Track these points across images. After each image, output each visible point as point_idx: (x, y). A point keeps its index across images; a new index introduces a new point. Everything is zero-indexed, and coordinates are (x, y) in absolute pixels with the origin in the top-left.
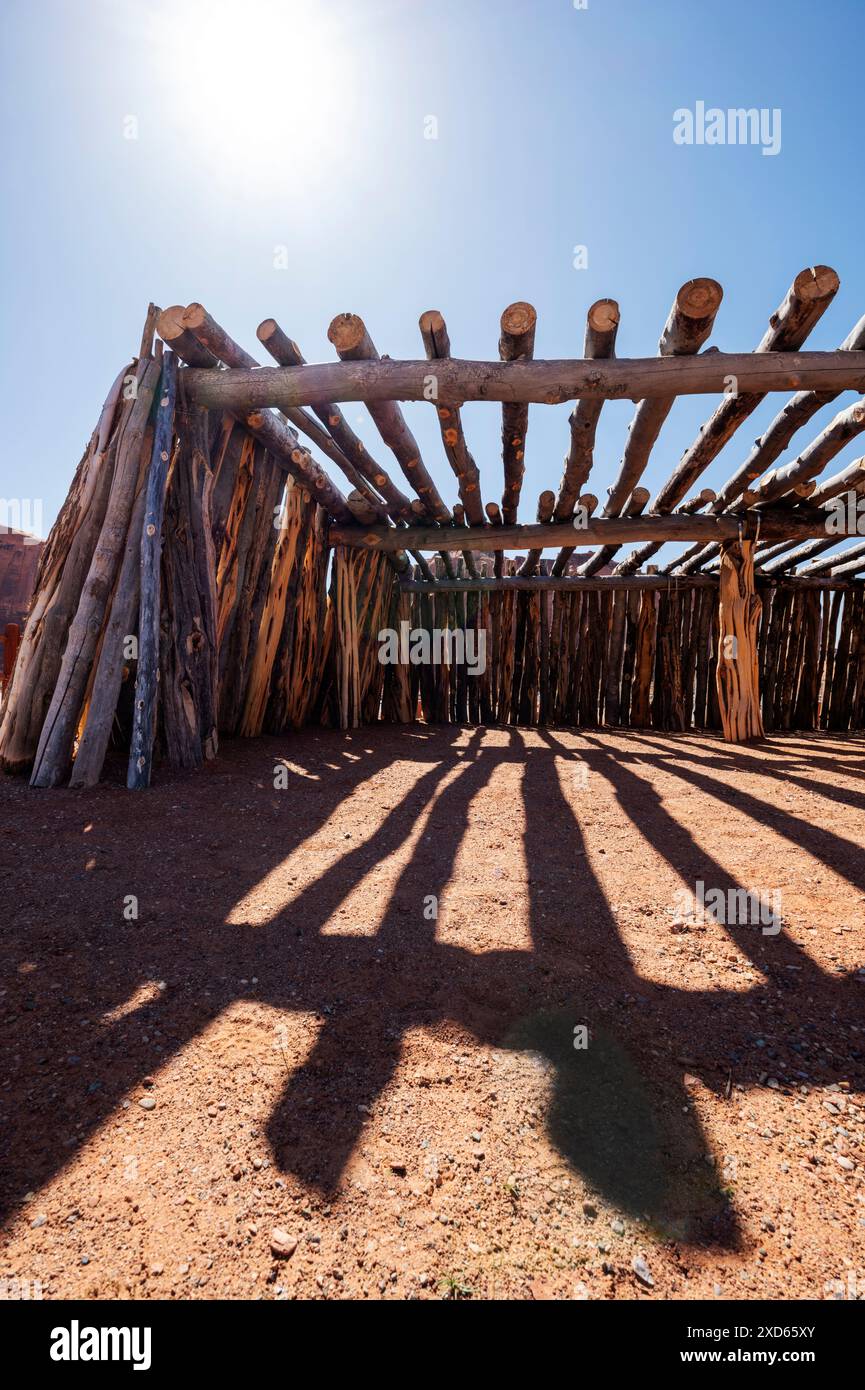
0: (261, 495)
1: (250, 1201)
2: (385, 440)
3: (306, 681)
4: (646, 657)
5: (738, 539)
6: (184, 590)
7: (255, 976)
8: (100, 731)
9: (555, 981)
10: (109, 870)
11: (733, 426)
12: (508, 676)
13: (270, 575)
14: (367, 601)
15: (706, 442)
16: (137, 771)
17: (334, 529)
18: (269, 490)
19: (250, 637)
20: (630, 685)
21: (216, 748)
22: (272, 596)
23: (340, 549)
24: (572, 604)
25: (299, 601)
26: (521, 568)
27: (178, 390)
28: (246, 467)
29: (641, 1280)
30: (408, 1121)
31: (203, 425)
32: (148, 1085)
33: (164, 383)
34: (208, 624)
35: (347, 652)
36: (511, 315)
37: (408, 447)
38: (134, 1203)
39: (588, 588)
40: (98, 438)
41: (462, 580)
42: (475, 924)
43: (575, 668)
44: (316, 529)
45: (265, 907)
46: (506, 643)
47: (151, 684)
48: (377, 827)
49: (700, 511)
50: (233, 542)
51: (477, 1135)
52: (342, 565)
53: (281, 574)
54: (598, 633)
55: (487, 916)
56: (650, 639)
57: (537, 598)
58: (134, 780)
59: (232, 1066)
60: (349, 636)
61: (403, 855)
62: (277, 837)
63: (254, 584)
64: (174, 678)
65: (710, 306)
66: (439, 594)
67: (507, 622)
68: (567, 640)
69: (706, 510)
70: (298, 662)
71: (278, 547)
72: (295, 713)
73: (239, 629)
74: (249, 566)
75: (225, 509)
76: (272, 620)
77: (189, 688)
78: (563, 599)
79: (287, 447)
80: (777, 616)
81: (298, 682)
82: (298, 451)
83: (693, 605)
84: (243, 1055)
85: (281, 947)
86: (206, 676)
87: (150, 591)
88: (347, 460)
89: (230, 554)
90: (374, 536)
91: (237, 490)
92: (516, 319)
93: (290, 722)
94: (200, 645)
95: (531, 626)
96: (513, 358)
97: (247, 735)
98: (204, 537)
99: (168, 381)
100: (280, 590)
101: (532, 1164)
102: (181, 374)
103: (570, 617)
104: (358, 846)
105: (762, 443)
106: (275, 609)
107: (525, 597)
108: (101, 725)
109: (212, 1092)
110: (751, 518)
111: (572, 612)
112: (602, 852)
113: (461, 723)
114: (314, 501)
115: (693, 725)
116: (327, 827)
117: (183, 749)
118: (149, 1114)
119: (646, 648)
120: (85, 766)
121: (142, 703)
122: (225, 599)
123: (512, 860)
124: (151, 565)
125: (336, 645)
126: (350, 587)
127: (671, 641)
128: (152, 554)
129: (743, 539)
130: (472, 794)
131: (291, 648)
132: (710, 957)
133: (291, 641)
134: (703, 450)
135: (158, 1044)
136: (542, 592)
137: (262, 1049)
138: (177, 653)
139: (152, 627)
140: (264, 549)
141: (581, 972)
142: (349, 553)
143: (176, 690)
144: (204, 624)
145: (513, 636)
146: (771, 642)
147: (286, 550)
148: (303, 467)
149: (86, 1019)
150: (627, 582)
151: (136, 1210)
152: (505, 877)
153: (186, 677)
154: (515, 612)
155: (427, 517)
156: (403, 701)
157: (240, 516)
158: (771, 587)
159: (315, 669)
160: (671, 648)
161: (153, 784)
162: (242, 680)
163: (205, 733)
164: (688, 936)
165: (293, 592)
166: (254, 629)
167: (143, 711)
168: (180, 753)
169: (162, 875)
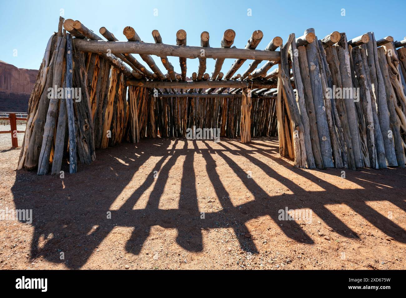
0: (103, 73)
1: (121, 262)
2: (143, 60)
3: (121, 129)
4: (224, 117)
5: (247, 88)
6: (81, 111)
7: (116, 223)
8: (59, 158)
9: (181, 216)
10: (73, 201)
11: (242, 62)
12: (185, 123)
13: (108, 98)
14: (140, 102)
15: (236, 65)
16: (72, 168)
17: (128, 80)
18: (105, 71)
19: (102, 118)
20: (220, 125)
21: (95, 157)
22: (108, 105)
23: (130, 87)
24: (204, 102)
25: (118, 105)
26: (189, 90)
27: (73, 48)
28: (97, 65)
29: (185, 262)
30: (149, 246)
31: (82, 57)
32: (97, 248)
33: (68, 46)
34: (90, 121)
35: (134, 120)
36: (179, 33)
37: (151, 62)
38: (100, 266)
39: (208, 97)
40: (45, 61)
41: (171, 94)
42: (166, 205)
43: (205, 120)
44: (122, 81)
45: (116, 207)
46: (185, 113)
47: (74, 143)
48: (144, 181)
49: (237, 80)
50: (95, 90)
51: (162, 246)
52: (131, 92)
53: (111, 98)
54: (211, 110)
55: (169, 203)
56: (226, 112)
57: (194, 100)
58: (72, 171)
59: (114, 242)
60: (135, 115)
61: (151, 188)
62: (118, 186)
63: (102, 102)
64: (80, 138)
65: (232, 38)
66: (163, 98)
67: (185, 107)
68: (202, 112)
69: (239, 79)
70: (118, 124)
71: (110, 89)
72: (118, 139)
73: (98, 117)
74: (100, 96)
75: (91, 80)
76: (109, 112)
77: (85, 141)
78: (201, 100)
79: (111, 59)
80: (259, 106)
81: (119, 129)
82: (114, 59)
83: (237, 102)
84: (116, 239)
85: (122, 216)
86: (90, 137)
87: (71, 115)
88: (131, 63)
89: (94, 94)
90: (141, 83)
91: (94, 73)
92: (181, 35)
93: (117, 142)
94: (87, 128)
95: (192, 108)
96: (180, 45)
97: (103, 148)
98: (86, 95)
99: (69, 44)
100: (111, 103)
101: (171, 249)
102: (73, 41)
103: (203, 105)
104: (139, 187)
105: (251, 65)
106: (110, 109)
107: (190, 99)
108: (60, 156)
109: (111, 247)
110: (250, 82)
111: (204, 104)
112: (198, 184)
113: (171, 138)
114: (120, 72)
115: (237, 136)
116: (131, 182)
117: (85, 159)
118: (98, 252)
119: (224, 114)
120: (56, 168)
121: (72, 149)
122: (93, 108)
123: (177, 188)
124: (70, 107)
125: (130, 117)
126: (134, 99)
127: (231, 113)
128: (70, 103)
129: (248, 88)
130: (170, 169)
131: (116, 119)
132: (214, 207)
133: (116, 118)
134: (236, 67)
135: (97, 240)
136: (195, 98)
137: (120, 238)
138: (80, 131)
139: (73, 126)
140: (105, 90)
141: (187, 214)
142: (133, 88)
143: (81, 142)
144: (88, 121)
145: (187, 111)
146: (257, 113)
147: (112, 90)
148: (116, 64)
149: (80, 237)
150: (219, 95)
151: (100, 267)
152: (175, 193)
153: (84, 138)
154: (187, 104)
155: (158, 78)
156: (153, 131)
157: (96, 81)
158: (257, 97)
159: (124, 125)
160: (231, 115)
161: (78, 171)
162: (101, 132)
163: (91, 153)
164: (211, 203)
165: (115, 102)
166: (103, 116)
167: (72, 151)
168: (84, 160)
169: (88, 201)
